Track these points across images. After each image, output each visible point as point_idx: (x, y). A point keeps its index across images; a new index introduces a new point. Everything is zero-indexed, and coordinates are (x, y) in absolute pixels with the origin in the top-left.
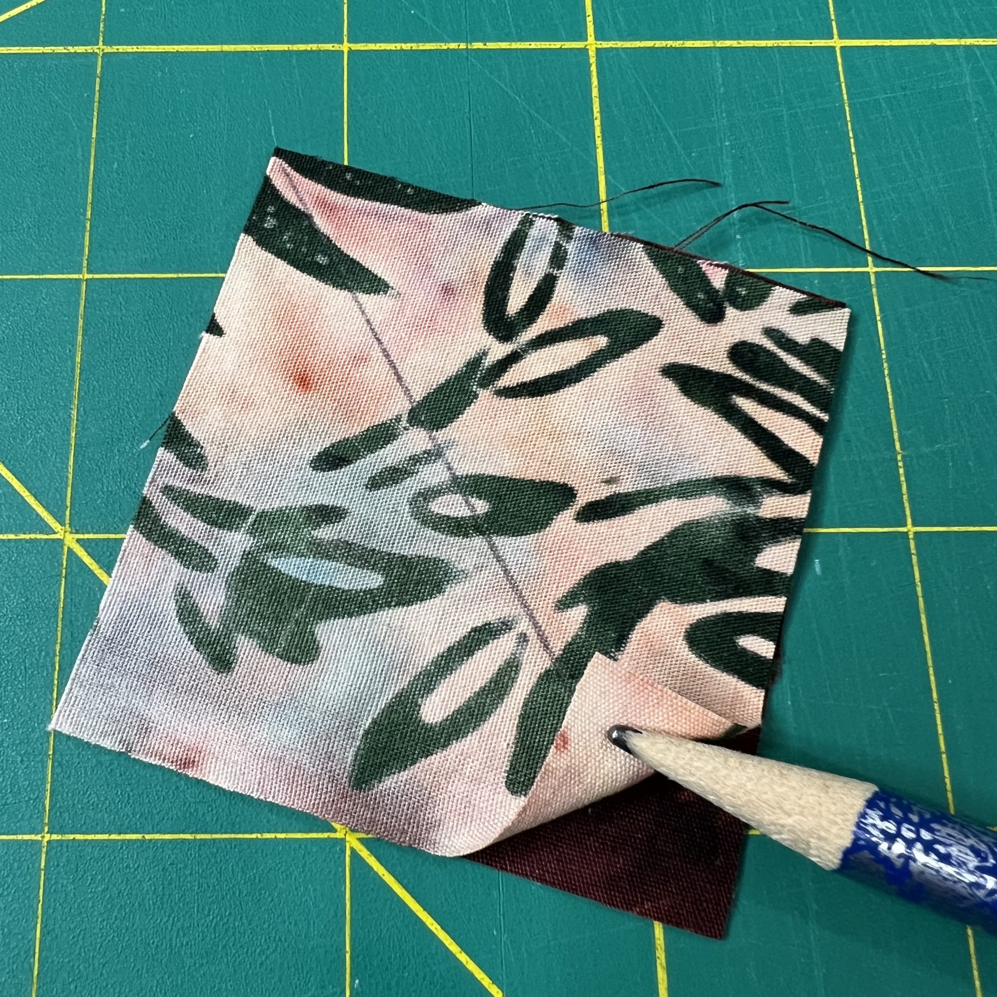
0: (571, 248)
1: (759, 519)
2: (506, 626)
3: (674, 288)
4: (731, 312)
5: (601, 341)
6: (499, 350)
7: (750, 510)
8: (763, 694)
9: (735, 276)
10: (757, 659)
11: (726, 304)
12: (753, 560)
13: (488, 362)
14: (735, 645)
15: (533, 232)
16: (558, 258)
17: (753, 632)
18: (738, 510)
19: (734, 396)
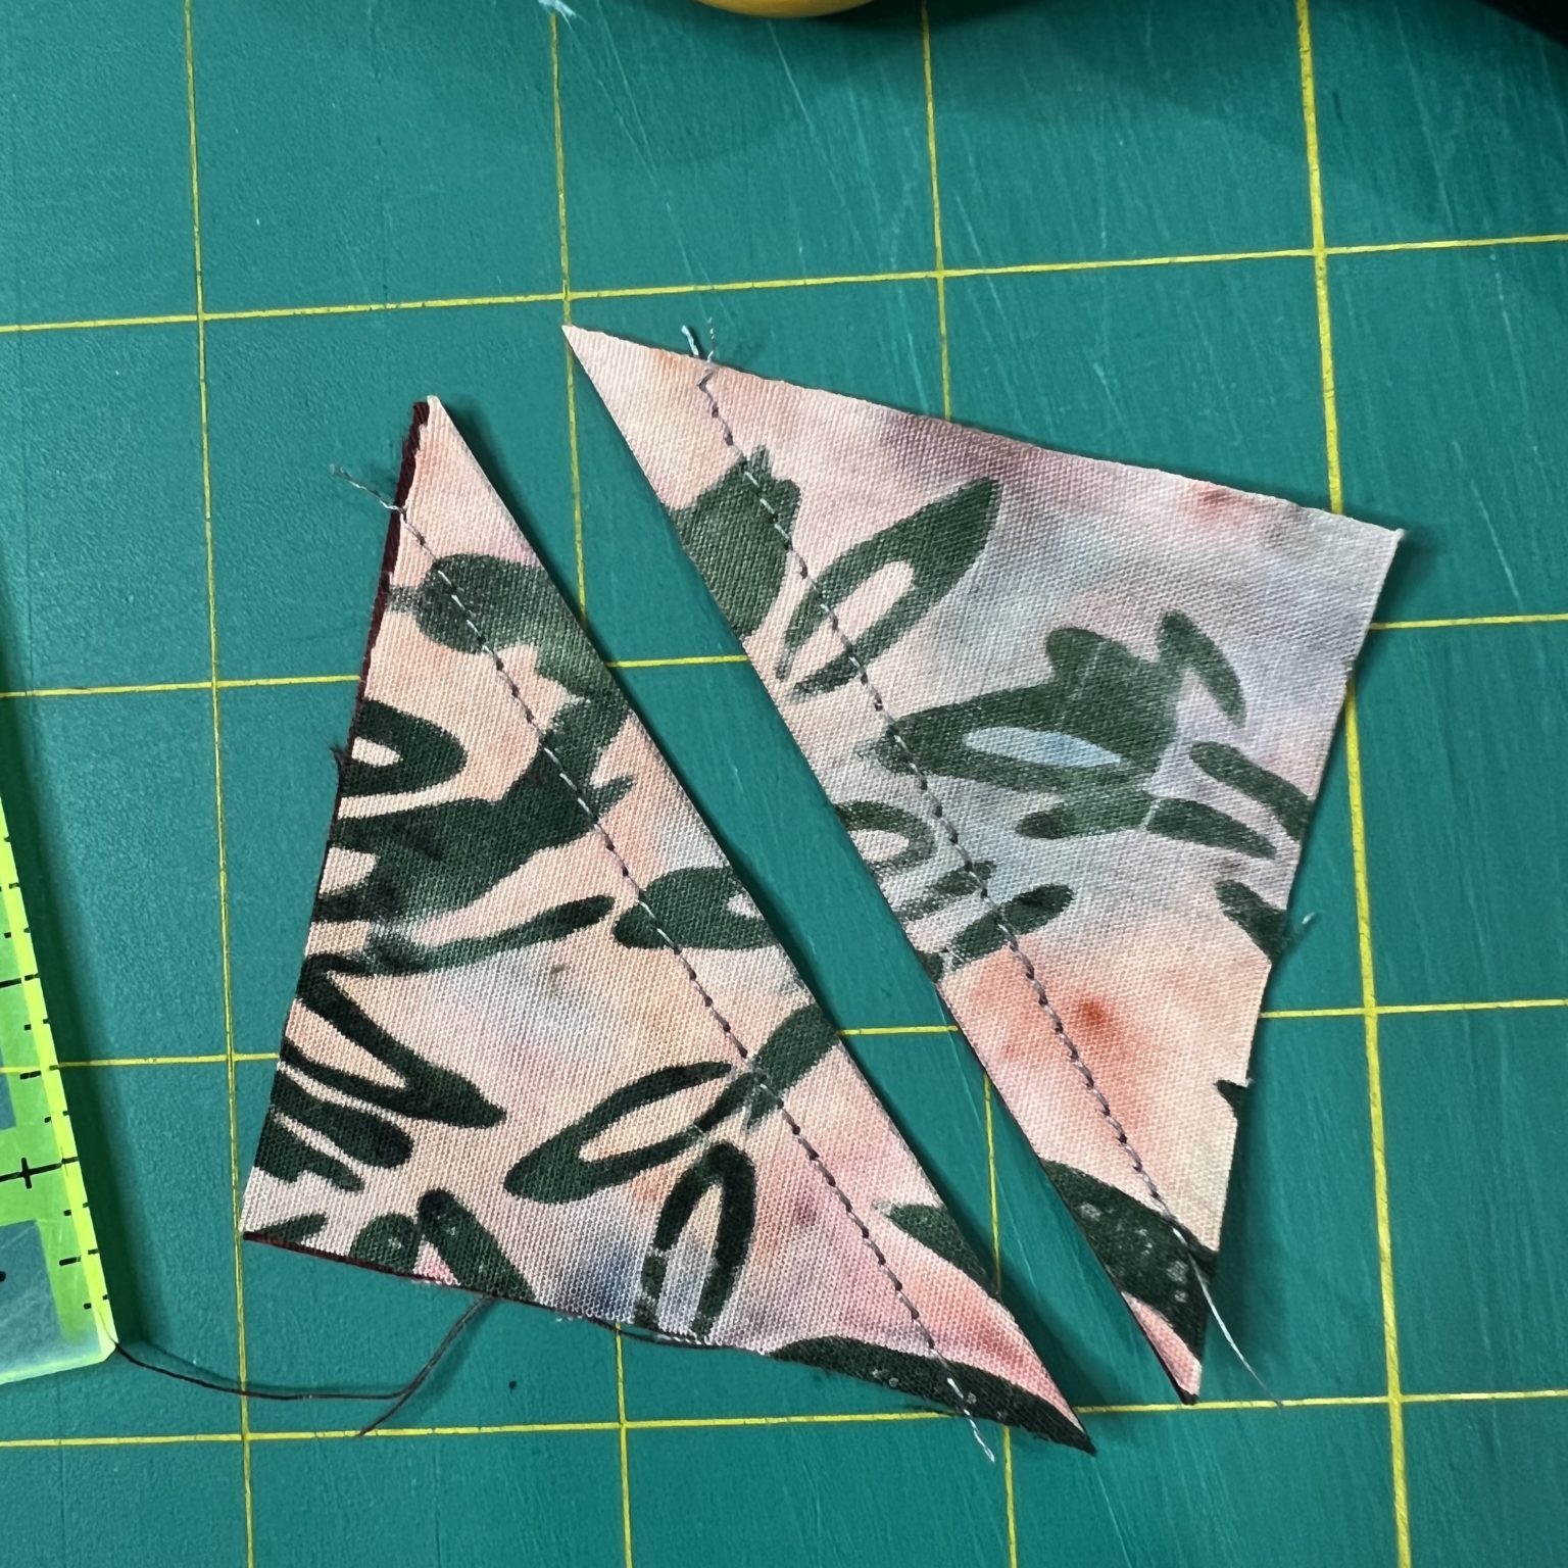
0: (637, 1290)
1: (369, 916)
2: (805, 688)
3: (488, 1238)
4: (411, 1211)
5: (589, 1152)
6: (729, 1130)
7: (381, 930)
8: (366, 693)
9: (402, 1266)
10: (374, 736)
11: (415, 1221)
12: (380, 863)
13: (745, 1112)
14: (403, 752)
15: (691, 1311)
16: (654, 1273)
17: (380, 770)
18: (397, 929)
19: (402, 1086)
